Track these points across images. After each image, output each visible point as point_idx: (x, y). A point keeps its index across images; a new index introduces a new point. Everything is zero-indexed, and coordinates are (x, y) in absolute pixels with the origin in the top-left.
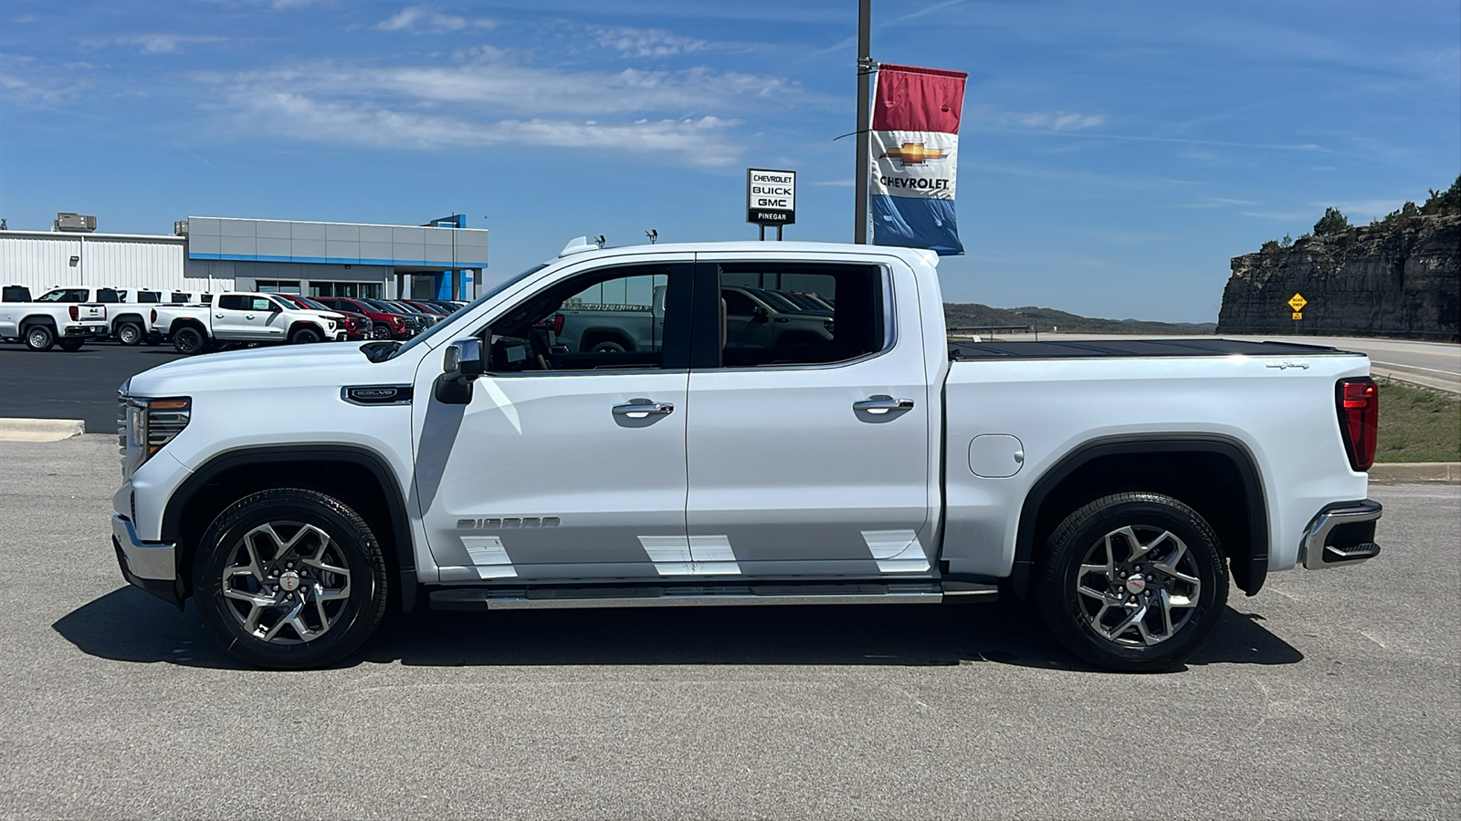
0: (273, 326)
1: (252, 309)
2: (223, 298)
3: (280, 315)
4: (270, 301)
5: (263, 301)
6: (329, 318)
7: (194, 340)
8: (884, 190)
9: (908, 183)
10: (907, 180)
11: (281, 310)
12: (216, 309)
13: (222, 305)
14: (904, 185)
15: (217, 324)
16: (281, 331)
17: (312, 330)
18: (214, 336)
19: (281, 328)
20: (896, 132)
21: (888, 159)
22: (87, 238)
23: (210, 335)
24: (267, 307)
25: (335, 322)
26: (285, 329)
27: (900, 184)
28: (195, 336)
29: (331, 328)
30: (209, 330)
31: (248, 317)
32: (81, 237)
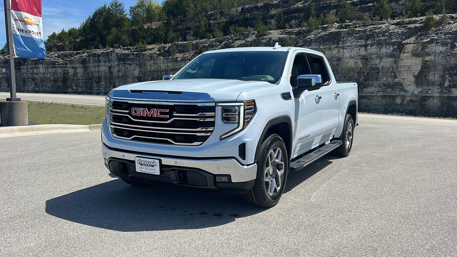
8: (18, 33)
9: (28, 31)
10: (27, 30)
14: (26, 32)
20: (21, 12)
21: (19, 21)
27: (24, 32)
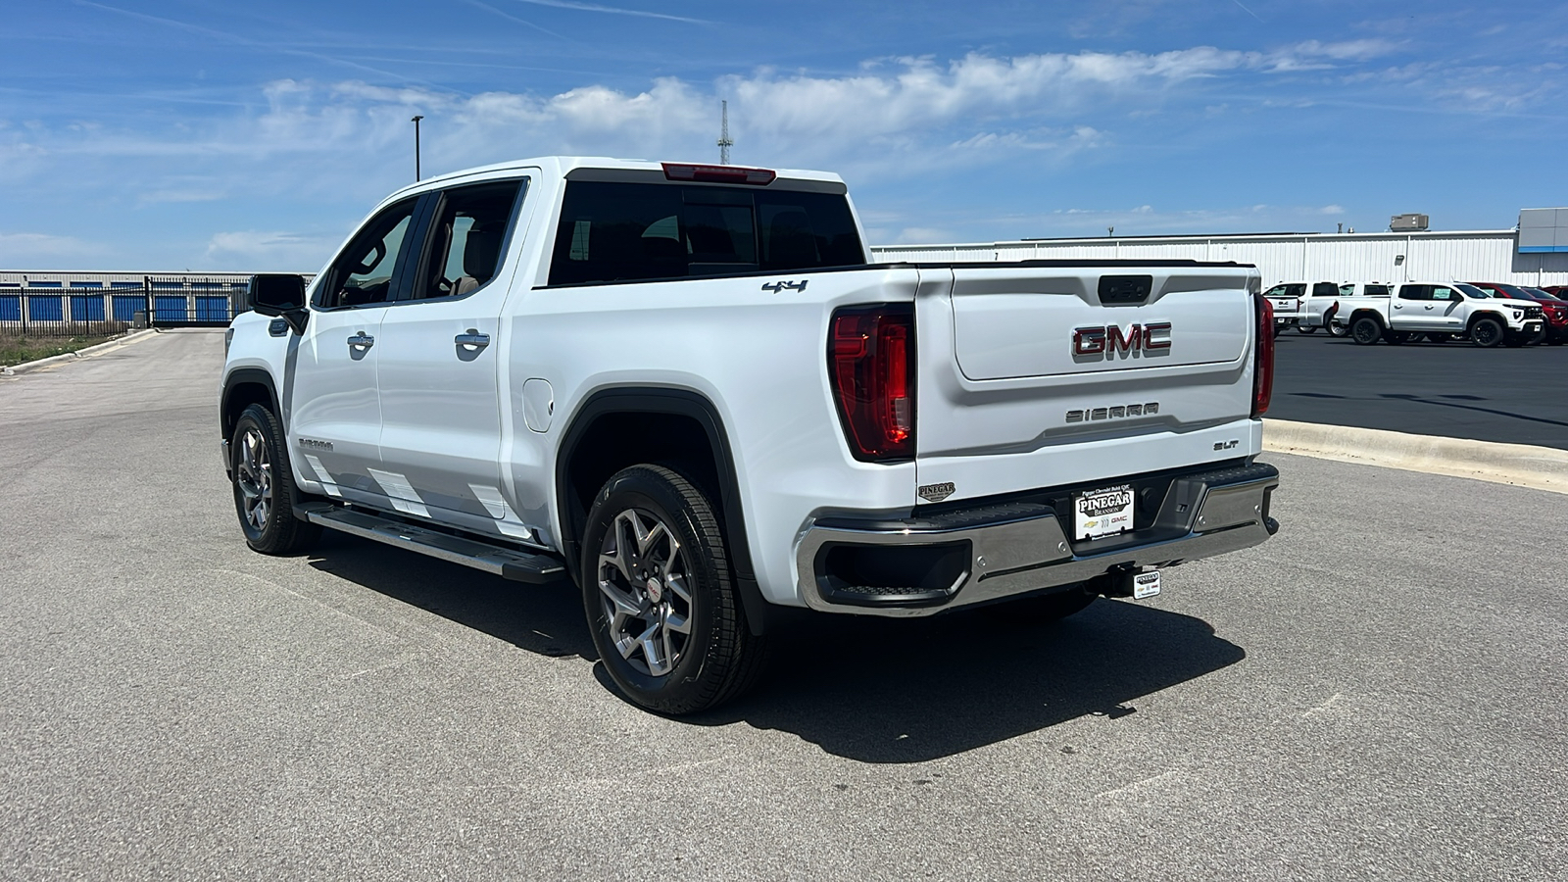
0: (1452, 316)
1: (1432, 299)
2: (1405, 289)
3: (1461, 304)
4: (1452, 291)
5: (1444, 290)
6: (1515, 307)
7: (1371, 330)
11: (1462, 299)
12: (1395, 299)
13: (1401, 295)
15: (1395, 315)
16: (1460, 321)
17: (1494, 320)
18: (1391, 328)
19: (1460, 318)
22: (1413, 237)
23: (1388, 326)
24: (1448, 297)
25: (1522, 311)
26: (1464, 319)
28: (1373, 327)
29: (1516, 317)
30: (1386, 320)
31: (1426, 308)
32: (1407, 236)
